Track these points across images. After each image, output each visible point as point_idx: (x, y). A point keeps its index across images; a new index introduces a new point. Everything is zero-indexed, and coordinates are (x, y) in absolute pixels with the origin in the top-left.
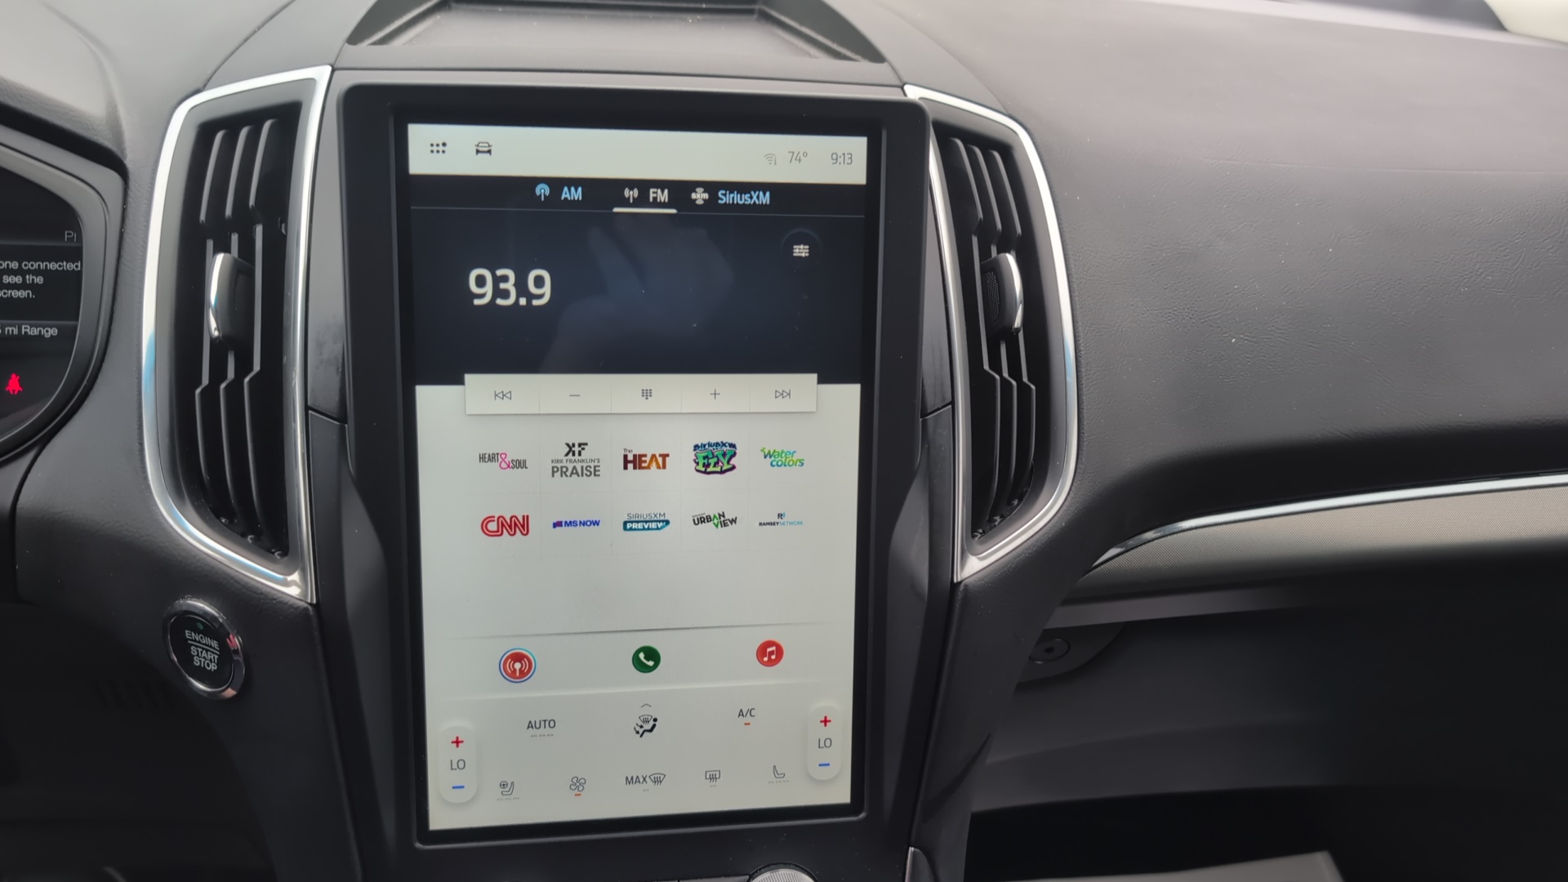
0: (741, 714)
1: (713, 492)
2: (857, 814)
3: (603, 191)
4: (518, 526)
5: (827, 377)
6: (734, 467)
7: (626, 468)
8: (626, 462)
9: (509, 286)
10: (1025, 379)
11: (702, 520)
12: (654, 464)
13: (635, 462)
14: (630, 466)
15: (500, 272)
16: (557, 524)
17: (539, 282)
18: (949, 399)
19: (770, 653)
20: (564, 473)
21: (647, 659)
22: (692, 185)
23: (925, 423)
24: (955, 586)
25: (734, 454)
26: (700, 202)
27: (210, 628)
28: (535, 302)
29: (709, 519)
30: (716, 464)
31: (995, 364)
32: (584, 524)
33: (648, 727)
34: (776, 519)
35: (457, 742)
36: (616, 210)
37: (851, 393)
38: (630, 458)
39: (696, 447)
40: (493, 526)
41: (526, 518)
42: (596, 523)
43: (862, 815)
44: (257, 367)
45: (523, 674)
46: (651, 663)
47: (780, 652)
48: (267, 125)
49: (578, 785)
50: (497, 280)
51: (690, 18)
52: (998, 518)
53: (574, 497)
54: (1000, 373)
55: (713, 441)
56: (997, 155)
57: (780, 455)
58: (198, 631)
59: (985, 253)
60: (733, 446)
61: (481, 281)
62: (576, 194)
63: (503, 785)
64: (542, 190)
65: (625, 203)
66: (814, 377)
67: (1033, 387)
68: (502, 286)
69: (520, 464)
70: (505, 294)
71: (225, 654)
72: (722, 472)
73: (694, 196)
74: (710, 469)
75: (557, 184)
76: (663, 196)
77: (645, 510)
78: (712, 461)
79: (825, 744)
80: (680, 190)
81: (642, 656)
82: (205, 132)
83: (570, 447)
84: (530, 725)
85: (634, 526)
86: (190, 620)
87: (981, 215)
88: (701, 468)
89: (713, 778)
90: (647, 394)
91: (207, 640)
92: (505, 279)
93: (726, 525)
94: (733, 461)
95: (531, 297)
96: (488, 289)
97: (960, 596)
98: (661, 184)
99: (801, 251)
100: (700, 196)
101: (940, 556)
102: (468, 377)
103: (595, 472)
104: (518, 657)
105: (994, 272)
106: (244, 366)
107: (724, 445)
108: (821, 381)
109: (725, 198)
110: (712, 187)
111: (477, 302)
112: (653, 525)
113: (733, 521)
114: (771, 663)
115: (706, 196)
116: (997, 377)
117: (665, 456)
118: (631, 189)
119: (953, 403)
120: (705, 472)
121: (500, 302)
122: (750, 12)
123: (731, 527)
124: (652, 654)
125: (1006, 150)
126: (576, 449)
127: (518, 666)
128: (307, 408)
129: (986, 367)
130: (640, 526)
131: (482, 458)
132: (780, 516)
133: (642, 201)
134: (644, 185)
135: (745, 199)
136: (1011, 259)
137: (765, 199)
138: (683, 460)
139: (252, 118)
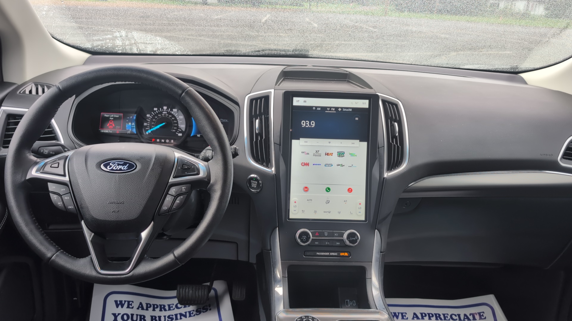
0: (345, 201)
1: (340, 160)
2: (366, 222)
3: (324, 109)
4: (307, 164)
5: (361, 140)
6: (344, 156)
7: (325, 155)
8: (326, 154)
9: (308, 124)
10: (399, 145)
11: (338, 165)
12: (330, 155)
13: (327, 154)
14: (326, 155)
15: (306, 121)
16: (314, 164)
17: (313, 123)
18: (383, 146)
19: (350, 190)
20: (315, 156)
21: (328, 190)
22: (338, 108)
23: (379, 150)
24: (384, 178)
25: (344, 154)
26: (340, 110)
27: (256, 179)
28: (312, 127)
29: (340, 165)
30: (341, 155)
31: (393, 141)
32: (318, 165)
33: (328, 202)
34: (351, 166)
35: (295, 202)
36: (326, 112)
37: (365, 144)
38: (326, 153)
39: (338, 152)
40: (303, 164)
41: (309, 163)
42: (320, 165)
43: (367, 222)
44: (264, 138)
45: (307, 191)
46: (329, 190)
47: (352, 190)
48: (263, 99)
49: (315, 212)
50: (306, 123)
51: (333, 82)
52: (393, 169)
53: (317, 160)
54: (393, 143)
55: (341, 151)
56: (394, 106)
57: (352, 154)
58: (253, 180)
59: (391, 123)
60: (344, 152)
61: (303, 123)
62: (319, 109)
63: (302, 211)
64: (314, 108)
65: (327, 110)
66: (359, 141)
67: (400, 146)
68: (307, 124)
69: (308, 154)
70: (307, 125)
71: (258, 184)
72: (342, 157)
73: (339, 109)
74: (340, 156)
75: (316, 107)
76: (334, 109)
77: (328, 163)
78: (340, 155)
79: (360, 208)
80: (336, 109)
81: (327, 189)
82: (251, 101)
83: (316, 151)
84: (308, 200)
85: (327, 165)
86: (252, 179)
87: (390, 116)
88: (338, 156)
89: (339, 213)
90: (330, 142)
91: (255, 182)
92: (307, 123)
93: (342, 166)
94: (344, 155)
95: (311, 126)
96: (305, 124)
97: (385, 180)
98: (333, 107)
99: (357, 119)
100: (340, 109)
101: (381, 173)
102: (300, 139)
103: (320, 156)
104: (306, 188)
105: (393, 126)
106: (262, 137)
107: (342, 152)
108: (360, 141)
109: (344, 110)
110: (342, 108)
111: (303, 126)
112: (330, 166)
113: (344, 166)
114: (350, 192)
115: (341, 109)
116: (393, 144)
117: (332, 153)
118: (328, 108)
119: (384, 147)
120: (339, 157)
121: (306, 126)
122: (346, 81)
123: (343, 167)
124: (329, 189)
125: (397, 105)
126: (317, 152)
127: (306, 189)
128: (274, 143)
129: (391, 142)
130: (328, 166)
131: (302, 152)
132: (352, 165)
133: (330, 110)
134: (330, 108)
135: (347, 110)
136: (396, 124)
137: (351, 110)
138: (335, 154)
139: (260, 98)
